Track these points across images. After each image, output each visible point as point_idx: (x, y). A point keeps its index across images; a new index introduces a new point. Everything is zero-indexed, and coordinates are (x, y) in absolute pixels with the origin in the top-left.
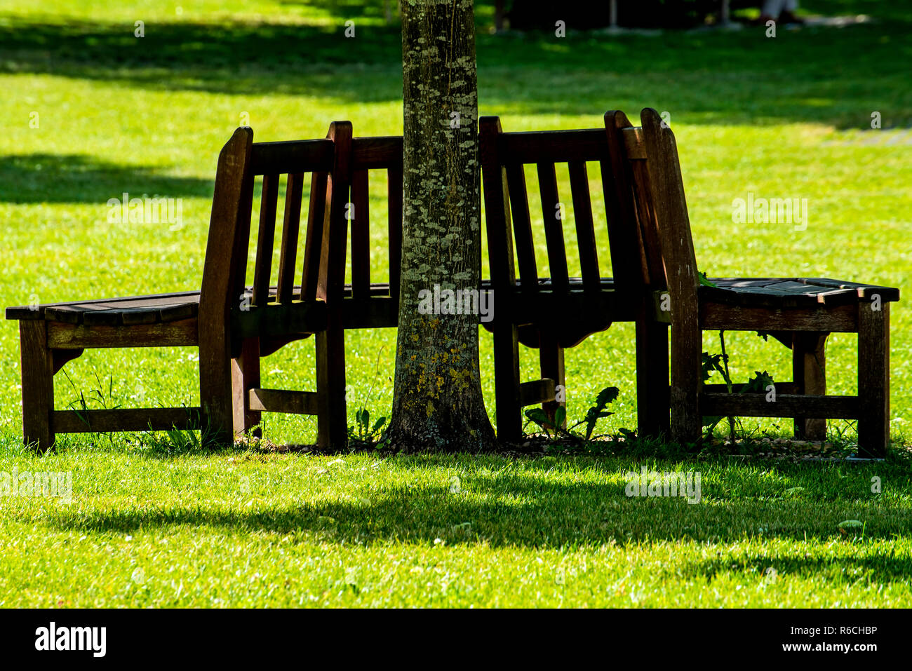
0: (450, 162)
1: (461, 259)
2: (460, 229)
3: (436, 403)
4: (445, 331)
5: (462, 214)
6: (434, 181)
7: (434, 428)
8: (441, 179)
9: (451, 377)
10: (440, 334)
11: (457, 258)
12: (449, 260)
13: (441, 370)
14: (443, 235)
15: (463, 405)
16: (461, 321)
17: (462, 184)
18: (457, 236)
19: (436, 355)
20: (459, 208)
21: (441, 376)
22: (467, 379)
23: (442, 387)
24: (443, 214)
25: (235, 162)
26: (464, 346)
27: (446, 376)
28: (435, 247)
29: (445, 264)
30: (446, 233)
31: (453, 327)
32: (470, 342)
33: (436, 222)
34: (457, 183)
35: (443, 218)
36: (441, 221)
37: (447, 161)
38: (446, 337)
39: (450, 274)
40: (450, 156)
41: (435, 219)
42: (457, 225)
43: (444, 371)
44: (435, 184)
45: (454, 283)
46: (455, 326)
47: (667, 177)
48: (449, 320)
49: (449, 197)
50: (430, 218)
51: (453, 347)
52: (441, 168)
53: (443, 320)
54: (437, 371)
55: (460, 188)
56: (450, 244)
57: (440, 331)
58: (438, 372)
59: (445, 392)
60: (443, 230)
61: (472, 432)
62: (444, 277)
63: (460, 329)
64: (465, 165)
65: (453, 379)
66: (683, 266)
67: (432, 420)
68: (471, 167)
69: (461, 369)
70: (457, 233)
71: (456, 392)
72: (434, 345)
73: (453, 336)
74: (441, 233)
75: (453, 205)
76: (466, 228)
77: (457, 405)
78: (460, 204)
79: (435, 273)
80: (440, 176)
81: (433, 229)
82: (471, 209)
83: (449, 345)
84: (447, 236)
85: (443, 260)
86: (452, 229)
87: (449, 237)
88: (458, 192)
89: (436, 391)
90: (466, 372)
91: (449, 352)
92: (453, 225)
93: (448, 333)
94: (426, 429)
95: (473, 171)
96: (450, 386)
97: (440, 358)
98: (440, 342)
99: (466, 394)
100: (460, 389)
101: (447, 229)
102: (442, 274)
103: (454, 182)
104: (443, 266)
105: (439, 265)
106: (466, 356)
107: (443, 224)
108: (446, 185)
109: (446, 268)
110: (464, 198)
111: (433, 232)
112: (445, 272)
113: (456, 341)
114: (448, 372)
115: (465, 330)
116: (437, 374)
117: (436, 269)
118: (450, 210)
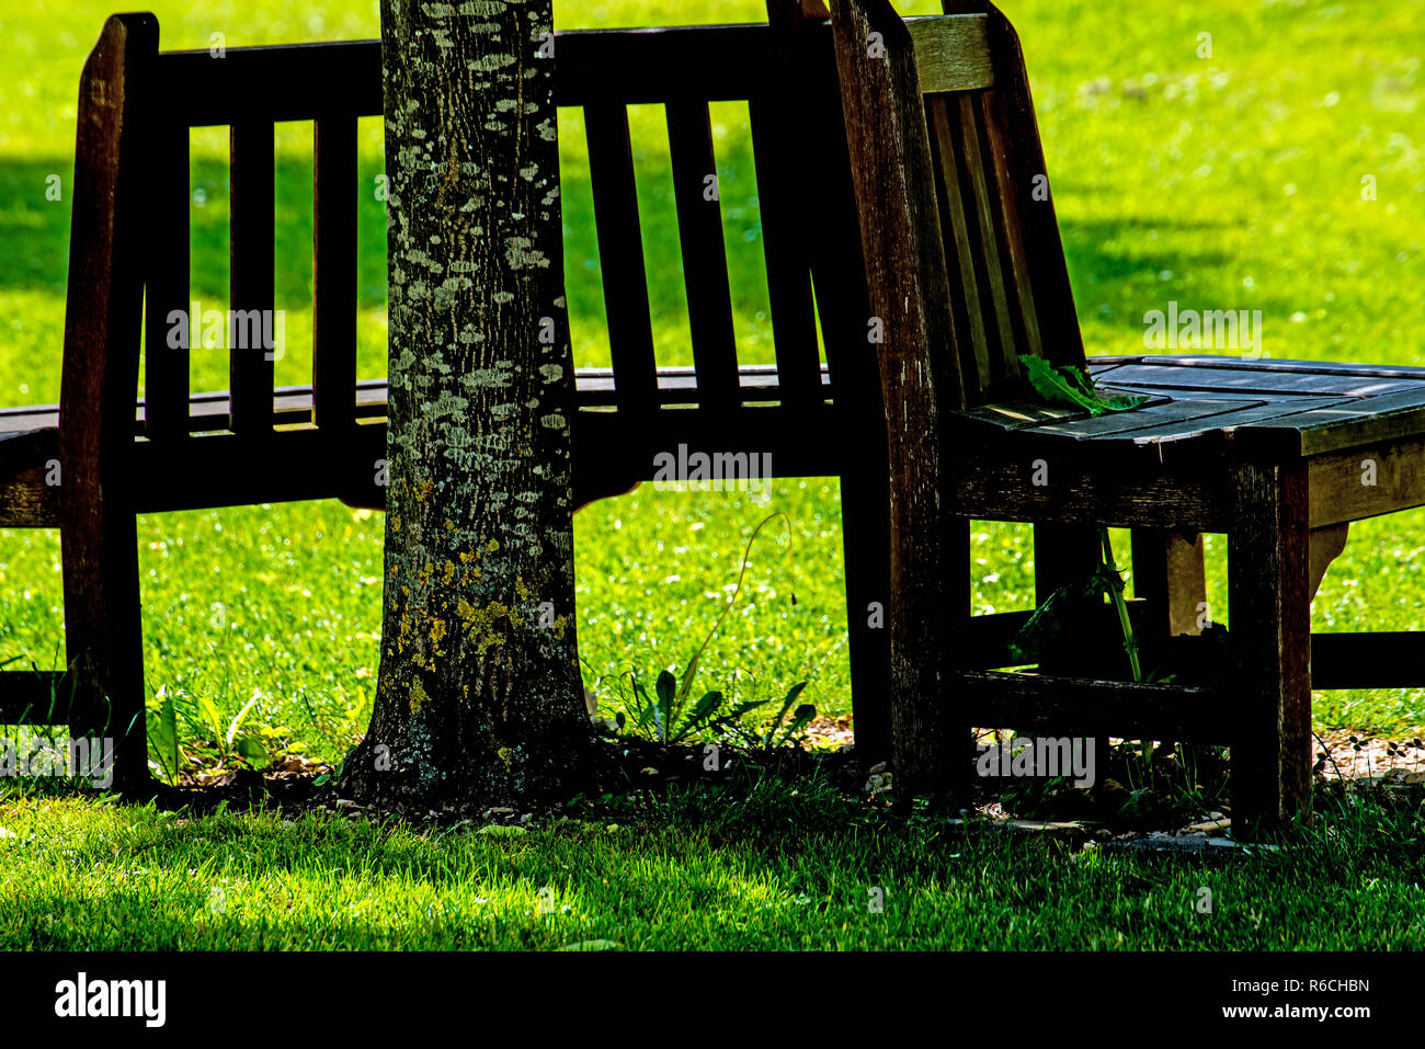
0: (446, 106)
1: (480, 337)
2: (475, 267)
3: (430, 681)
4: (446, 509)
5: (477, 231)
6: (417, 149)
7: (422, 742)
8: (429, 146)
9: (461, 621)
10: (436, 520)
11: (470, 336)
12: (452, 342)
13: (439, 604)
14: (437, 280)
15: (486, 688)
16: (485, 487)
17: (476, 160)
18: (468, 283)
19: (428, 566)
20: (467, 215)
21: (440, 617)
22: (501, 624)
23: (443, 644)
24: (435, 230)
25: (107, 98)
26: (494, 545)
27: (450, 616)
28: (422, 309)
29: (443, 349)
30: (443, 276)
31: (465, 502)
32: (512, 536)
33: (423, 249)
34: (462, 158)
35: (435, 240)
36: (432, 247)
37: (441, 102)
38: (450, 524)
39: (456, 374)
40: (446, 91)
41: (421, 243)
42: (467, 258)
43: (445, 605)
44: (419, 157)
45: (465, 395)
46: (469, 497)
47: (877, 146)
48: (455, 484)
49: (442, 190)
50: (413, 240)
51: (464, 547)
52: (428, 119)
53: (442, 483)
54: (430, 604)
55: (471, 168)
56: (454, 303)
57: (437, 510)
58: (433, 607)
59: (449, 654)
60: (436, 268)
61: (501, 752)
62: (443, 380)
63: (480, 506)
64: (486, 112)
65: (465, 625)
66: (910, 361)
67: (420, 721)
68: (506, 117)
69: (484, 602)
70: (468, 275)
71: (471, 658)
72: (423, 542)
73: (464, 522)
74: (434, 275)
75: (451, 209)
76: (492, 263)
77: (472, 689)
78: (469, 207)
79: (423, 372)
80: (427, 140)
81: (418, 265)
82: (508, 218)
83: (455, 544)
84: (446, 283)
85: (439, 341)
86: (455, 266)
87: (451, 284)
88: (463, 176)
89: (428, 654)
90: (500, 609)
91: (456, 560)
92: (457, 257)
93: (454, 516)
94: (408, 744)
95: (510, 128)
96: (459, 641)
97: (436, 574)
98: (436, 536)
99: (498, 661)
100: (482, 649)
101: (445, 265)
102: (436, 373)
103: (454, 153)
104: (439, 355)
105: (431, 351)
106: (502, 570)
107: (438, 254)
108: (438, 162)
109: (446, 360)
110: (482, 192)
111: (418, 271)
112: (445, 369)
113: (472, 535)
114: (454, 607)
115: (496, 507)
116: (430, 614)
117: (426, 361)
118: (446, 222)
